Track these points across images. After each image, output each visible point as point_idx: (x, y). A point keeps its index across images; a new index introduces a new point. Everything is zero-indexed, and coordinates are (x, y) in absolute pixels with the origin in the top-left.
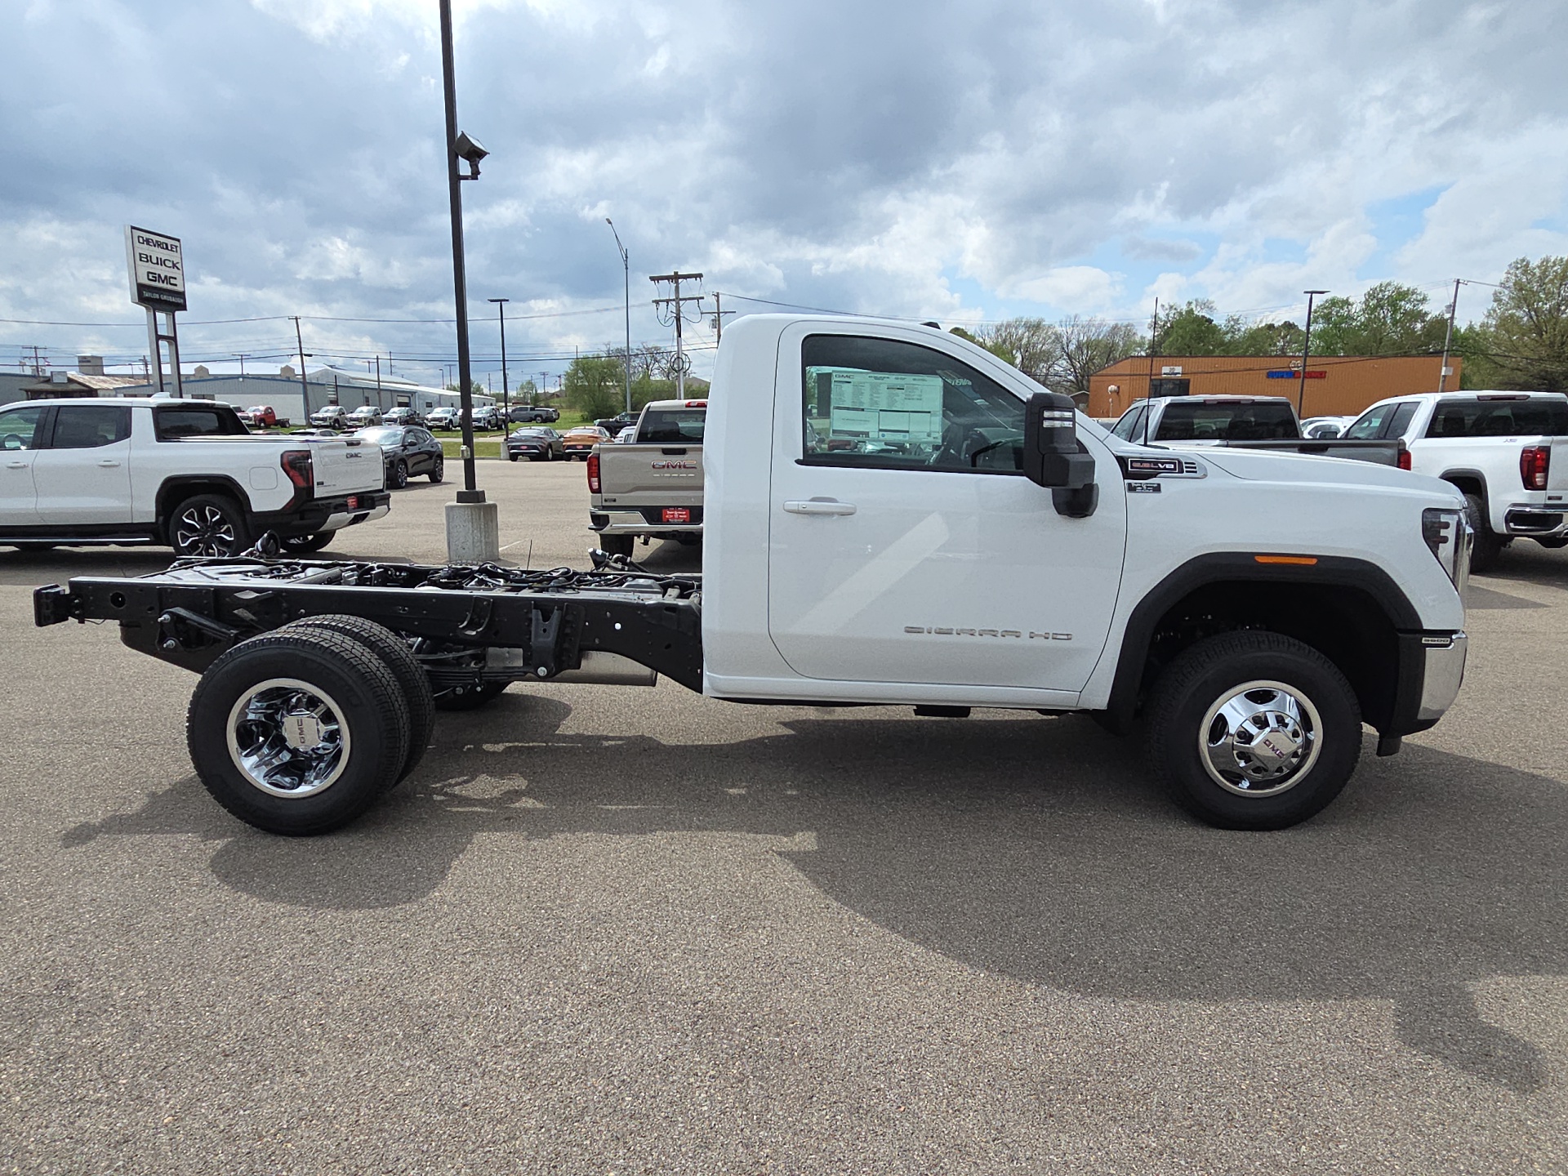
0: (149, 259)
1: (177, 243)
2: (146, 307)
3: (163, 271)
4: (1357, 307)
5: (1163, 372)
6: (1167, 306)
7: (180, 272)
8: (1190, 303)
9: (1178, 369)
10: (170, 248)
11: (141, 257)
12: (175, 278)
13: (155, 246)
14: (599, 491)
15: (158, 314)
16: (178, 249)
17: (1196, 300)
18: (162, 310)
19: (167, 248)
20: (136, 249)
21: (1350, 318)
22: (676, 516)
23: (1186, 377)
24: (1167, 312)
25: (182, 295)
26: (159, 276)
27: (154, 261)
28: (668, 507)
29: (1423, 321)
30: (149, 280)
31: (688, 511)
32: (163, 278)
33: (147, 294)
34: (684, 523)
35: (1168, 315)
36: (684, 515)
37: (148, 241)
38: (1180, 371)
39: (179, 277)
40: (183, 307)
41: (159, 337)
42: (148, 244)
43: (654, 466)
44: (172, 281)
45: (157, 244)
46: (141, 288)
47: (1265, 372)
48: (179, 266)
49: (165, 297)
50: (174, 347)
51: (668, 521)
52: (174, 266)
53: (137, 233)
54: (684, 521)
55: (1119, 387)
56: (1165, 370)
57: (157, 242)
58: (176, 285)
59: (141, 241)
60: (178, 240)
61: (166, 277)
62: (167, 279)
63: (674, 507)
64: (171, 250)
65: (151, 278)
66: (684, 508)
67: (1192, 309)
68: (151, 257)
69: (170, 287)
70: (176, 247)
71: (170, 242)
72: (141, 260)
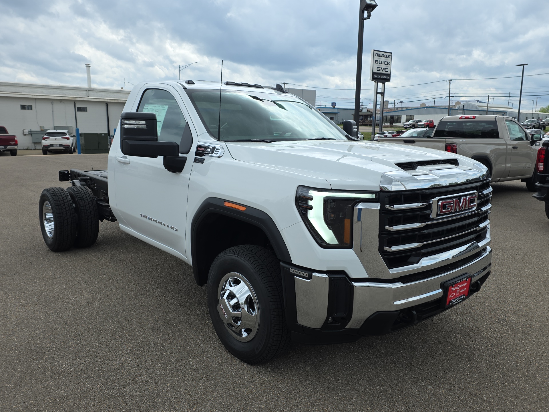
0: (378, 62)
1: (390, 54)
2: (375, 81)
3: (383, 66)
7: (390, 66)
10: (387, 57)
11: (375, 62)
12: (388, 69)
13: (382, 57)
15: (379, 84)
16: (391, 57)
18: (380, 82)
19: (386, 57)
20: (374, 58)
25: (389, 75)
26: (382, 68)
27: (380, 63)
30: (377, 70)
32: (383, 69)
33: (376, 76)
37: (379, 55)
39: (389, 68)
40: (389, 80)
41: (377, 93)
42: (379, 56)
44: (386, 70)
45: (383, 56)
46: (374, 74)
48: (390, 63)
49: (382, 77)
50: (383, 96)
52: (388, 64)
53: (376, 52)
57: (383, 55)
58: (387, 71)
59: (377, 55)
60: (391, 53)
61: (384, 68)
62: (384, 69)
64: (388, 58)
65: (378, 69)
68: (379, 61)
69: (385, 72)
70: (390, 56)
71: (387, 54)
72: (375, 63)
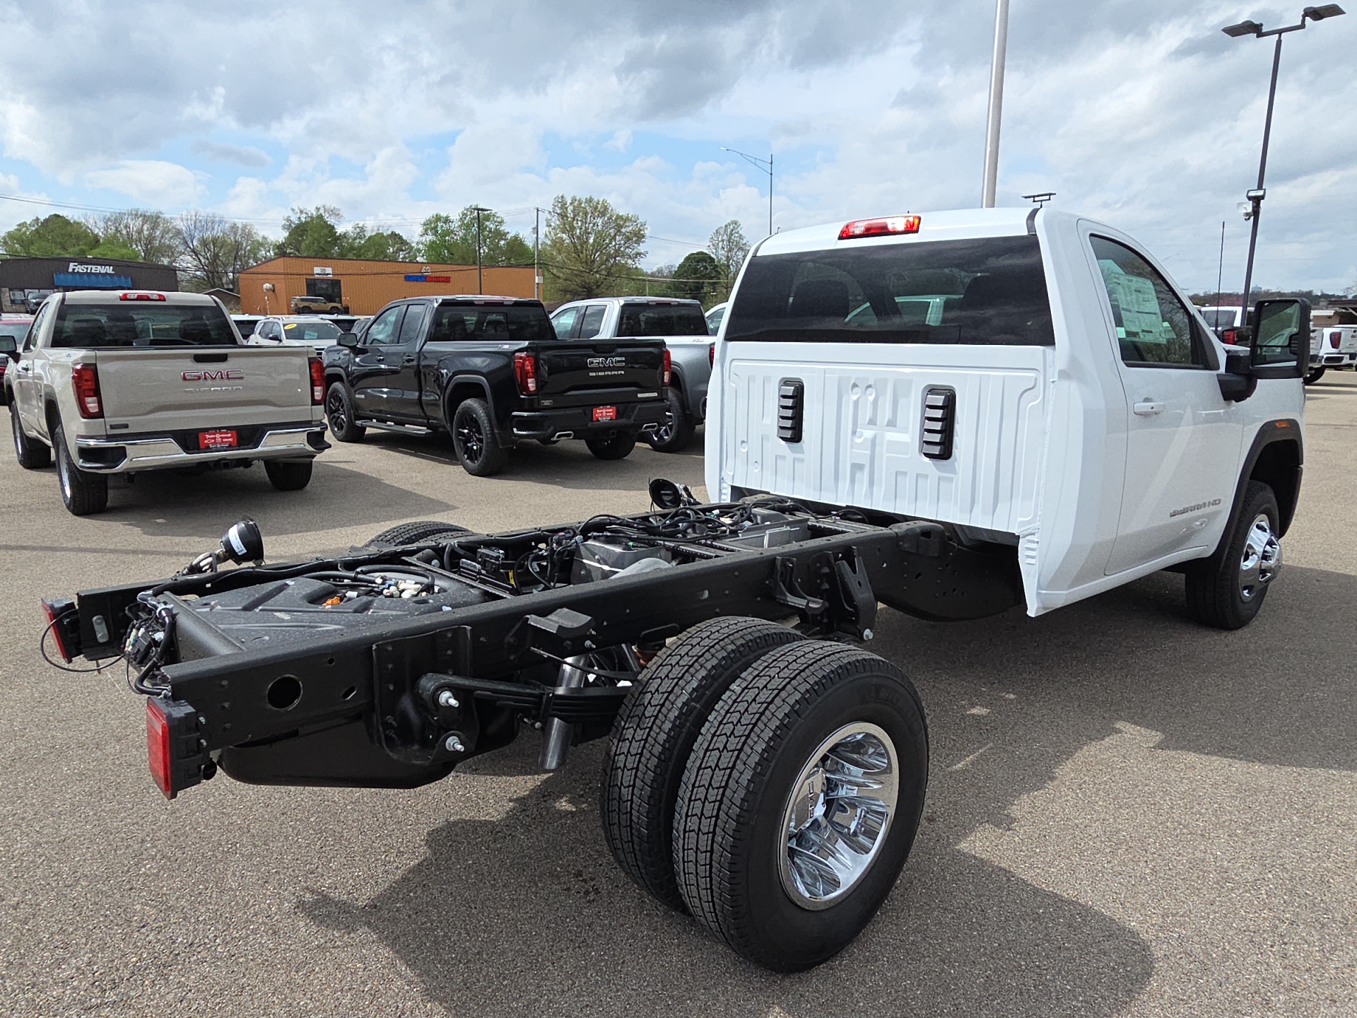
4: (455, 225)
5: (315, 272)
6: (297, 210)
8: (318, 209)
9: (329, 270)
14: (100, 414)
17: (324, 207)
21: (449, 232)
22: (219, 440)
23: (336, 278)
24: (298, 215)
28: (206, 430)
29: (505, 240)
31: (234, 432)
34: (230, 447)
35: (299, 218)
36: (229, 438)
38: (331, 272)
43: (184, 378)
47: (403, 275)
51: (208, 447)
54: (230, 446)
55: (273, 286)
56: (317, 270)
63: (215, 429)
66: (229, 428)
67: (321, 214)
